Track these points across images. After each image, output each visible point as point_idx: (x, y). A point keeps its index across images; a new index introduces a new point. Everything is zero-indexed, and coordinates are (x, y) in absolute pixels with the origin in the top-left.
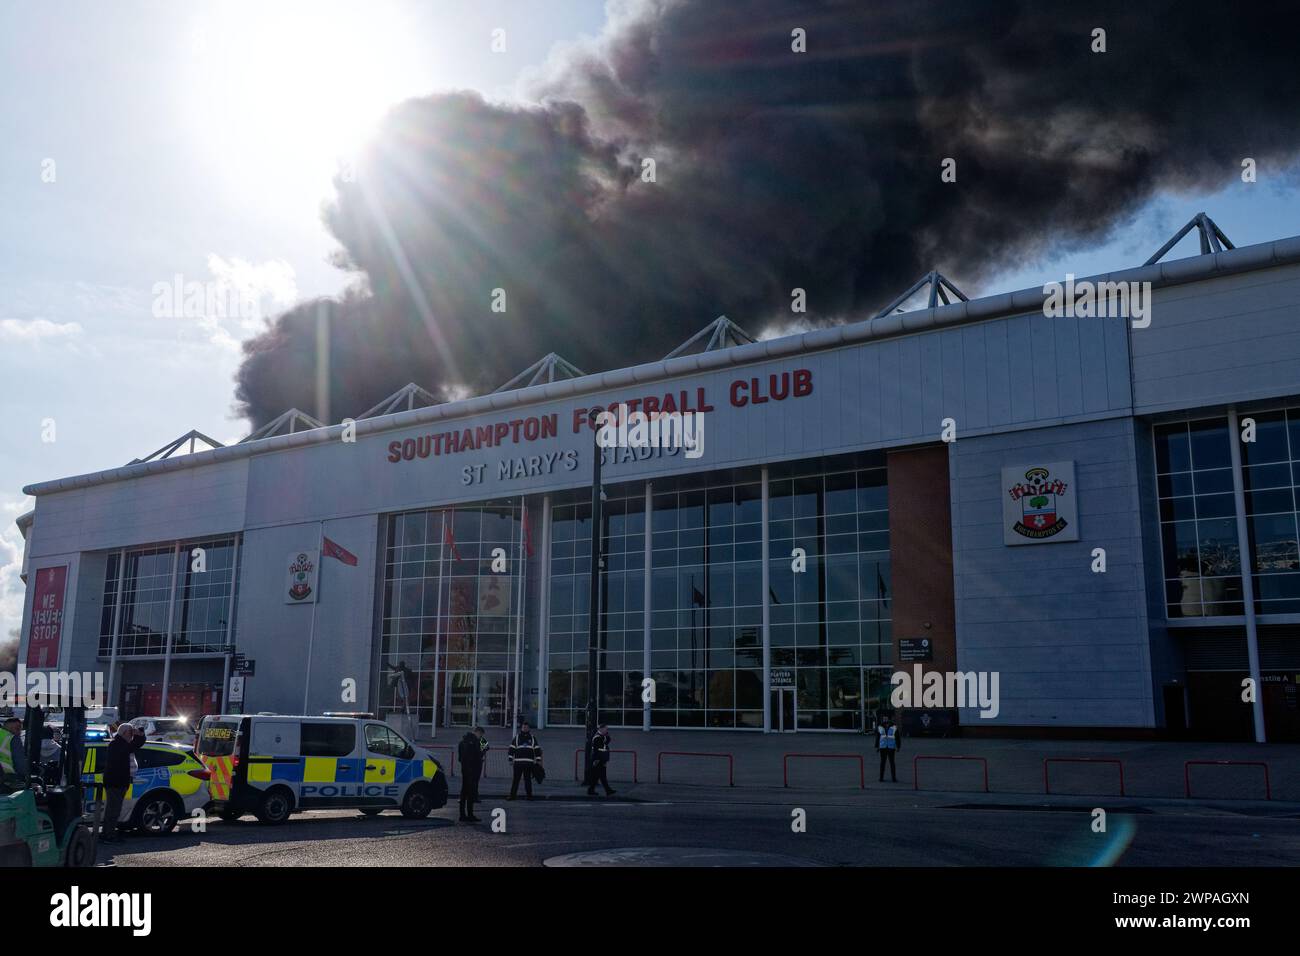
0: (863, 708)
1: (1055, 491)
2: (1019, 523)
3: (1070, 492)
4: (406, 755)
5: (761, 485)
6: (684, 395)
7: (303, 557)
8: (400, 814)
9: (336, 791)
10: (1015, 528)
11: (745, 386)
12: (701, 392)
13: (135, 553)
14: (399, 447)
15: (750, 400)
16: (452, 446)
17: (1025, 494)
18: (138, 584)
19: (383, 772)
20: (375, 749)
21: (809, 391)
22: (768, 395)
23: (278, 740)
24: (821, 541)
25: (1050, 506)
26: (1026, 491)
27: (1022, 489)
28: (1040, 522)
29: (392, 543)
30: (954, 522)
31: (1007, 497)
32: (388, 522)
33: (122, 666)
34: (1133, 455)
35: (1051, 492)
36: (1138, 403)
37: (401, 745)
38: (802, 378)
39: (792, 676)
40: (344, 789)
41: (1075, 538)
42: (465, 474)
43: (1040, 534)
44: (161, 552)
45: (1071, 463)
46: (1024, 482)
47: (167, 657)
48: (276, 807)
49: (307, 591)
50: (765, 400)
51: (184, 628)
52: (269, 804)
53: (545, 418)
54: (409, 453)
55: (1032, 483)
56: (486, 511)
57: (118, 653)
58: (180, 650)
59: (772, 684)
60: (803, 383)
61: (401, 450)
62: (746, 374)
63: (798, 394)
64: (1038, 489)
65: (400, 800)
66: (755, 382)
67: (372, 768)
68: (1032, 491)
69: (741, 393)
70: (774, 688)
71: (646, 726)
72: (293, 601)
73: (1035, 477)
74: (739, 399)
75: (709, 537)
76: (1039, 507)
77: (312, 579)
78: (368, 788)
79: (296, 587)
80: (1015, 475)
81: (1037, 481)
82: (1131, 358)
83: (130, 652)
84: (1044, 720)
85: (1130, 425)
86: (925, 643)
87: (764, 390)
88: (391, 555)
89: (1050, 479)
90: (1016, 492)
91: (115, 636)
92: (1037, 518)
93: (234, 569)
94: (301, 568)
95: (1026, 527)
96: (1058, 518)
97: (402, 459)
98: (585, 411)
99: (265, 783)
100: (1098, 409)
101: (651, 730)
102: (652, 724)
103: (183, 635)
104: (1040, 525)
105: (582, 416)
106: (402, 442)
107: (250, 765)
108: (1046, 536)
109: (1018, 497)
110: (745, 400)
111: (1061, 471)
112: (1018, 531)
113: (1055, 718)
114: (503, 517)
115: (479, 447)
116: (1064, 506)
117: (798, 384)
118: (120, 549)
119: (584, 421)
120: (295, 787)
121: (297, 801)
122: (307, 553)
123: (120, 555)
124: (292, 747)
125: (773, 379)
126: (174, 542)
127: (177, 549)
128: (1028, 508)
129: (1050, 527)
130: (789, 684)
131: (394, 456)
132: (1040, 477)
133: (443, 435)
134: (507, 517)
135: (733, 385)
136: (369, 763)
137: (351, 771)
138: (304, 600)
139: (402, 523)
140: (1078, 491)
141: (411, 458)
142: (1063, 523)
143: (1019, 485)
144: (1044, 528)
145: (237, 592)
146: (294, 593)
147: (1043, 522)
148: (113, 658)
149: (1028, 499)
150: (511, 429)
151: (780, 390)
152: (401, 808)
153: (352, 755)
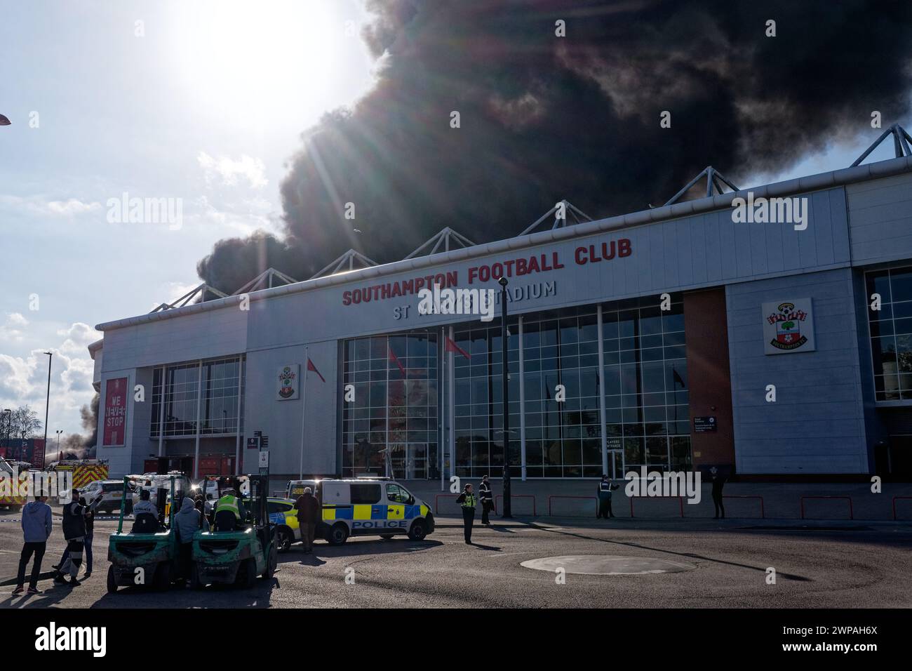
0: (669, 463)
1: (799, 317)
2: (774, 340)
3: (809, 318)
4: (409, 503)
5: (596, 316)
6: (543, 257)
7: (287, 369)
8: (408, 538)
9: (372, 525)
10: (772, 343)
11: (585, 251)
12: (555, 255)
13: (172, 368)
14: (350, 294)
15: (589, 260)
16: (386, 294)
17: (778, 320)
18: (175, 389)
19: (398, 513)
20: (392, 498)
21: (629, 253)
22: (602, 257)
23: (338, 495)
24: (637, 353)
25: (796, 328)
26: (779, 318)
27: (776, 317)
28: (788, 339)
29: (347, 359)
30: (730, 340)
31: (766, 322)
32: (344, 346)
33: (166, 442)
34: (851, 293)
35: (796, 318)
36: (855, 258)
37: (408, 496)
38: (624, 244)
39: (621, 443)
40: (376, 523)
41: (813, 349)
42: (396, 313)
43: (789, 347)
44: (189, 367)
45: (809, 300)
46: (777, 312)
47: (197, 436)
48: (339, 535)
49: (291, 392)
50: (599, 260)
51: (207, 417)
52: (335, 533)
53: (449, 274)
54: (357, 299)
55: (783, 313)
56: (409, 336)
57: (164, 434)
58: (205, 432)
59: (608, 448)
60: (625, 248)
61: (351, 297)
62: (585, 243)
63: (621, 255)
64: (787, 317)
65: (408, 529)
66: (592, 248)
67: (391, 510)
68: (783, 318)
69: (582, 255)
70: (609, 451)
71: (523, 478)
72: (281, 398)
73: (785, 309)
74: (581, 259)
75: (557, 351)
76: (788, 329)
77: (294, 384)
78: (389, 523)
79: (284, 389)
80: (771, 308)
81: (786, 312)
82: (849, 228)
83: (172, 434)
84: (794, 470)
85: (849, 273)
86: (712, 420)
87: (598, 253)
88: (347, 368)
89: (795, 310)
90: (772, 319)
91: (161, 423)
92: (787, 336)
93: (240, 377)
94: (287, 377)
95: (779, 342)
96: (801, 337)
97: (352, 303)
98: (476, 269)
99: (332, 521)
100: (826, 263)
101: (527, 480)
102: (527, 476)
103: (207, 422)
104: (789, 341)
105: (474, 273)
106: (352, 291)
107: (323, 510)
108: (793, 348)
109: (774, 322)
110: (585, 260)
111: (803, 304)
112: (774, 345)
113: (801, 468)
114: (420, 340)
115: (405, 294)
116: (805, 328)
117: (621, 249)
118: (162, 365)
119: (476, 276)
120: (348, 522)
121: (350, 531)
122: (290, 367)
123: (162, 369)
124: (346, 499)
125: (604, 245)
126: (198, 360)
127: (201, 365)
128: (780, 330)
129: (794, 343)
130: (618, 448)
131: (347, 301)
132: (788, 309)
133: (379, 287)
134: (423, 340)
135: (576, 251)
136: (390, 507)
137: (379, 513)
138: (290, 398)
139: (353, 346)
140: (814, 318)
141: (359, 302)
142: (805, 339)
143: (774, 314)
144: (792, 343)
145: (243, 393)
146: (282, 393)
147: (791, 339)
148: (161, 438)
149: (780, 323)
150: (426, 281)
151: (609, 253)
152: (408, 535)
153: (380, 503)
